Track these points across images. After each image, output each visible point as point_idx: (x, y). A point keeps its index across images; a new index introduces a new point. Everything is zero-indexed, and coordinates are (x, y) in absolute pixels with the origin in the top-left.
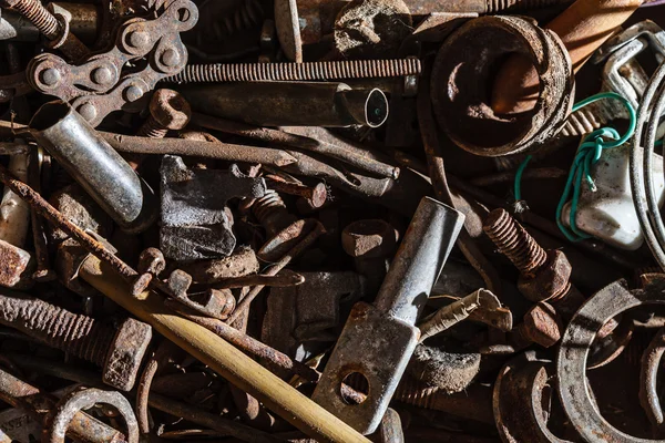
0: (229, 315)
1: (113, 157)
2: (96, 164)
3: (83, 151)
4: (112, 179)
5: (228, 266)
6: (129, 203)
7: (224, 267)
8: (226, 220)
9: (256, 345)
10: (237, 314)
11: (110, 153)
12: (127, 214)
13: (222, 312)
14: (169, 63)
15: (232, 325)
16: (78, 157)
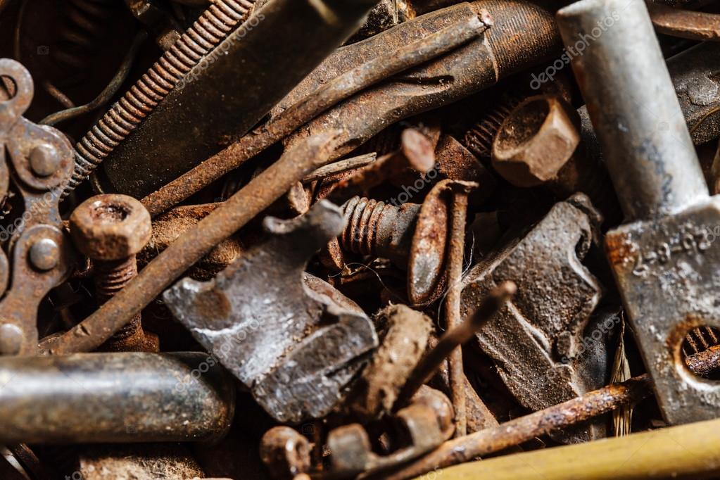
0: (454, 421)
1: (99, 367)
2: (86, 399)
3: (52, 401)
4: (126, 395)
5: (391, 361)
6: (180, 403)
7: (387, 367)
8: (326, 300)
9: (527, 425)
10: (461, 407)
11: (90, 365)
12: (191, 419)
13: (443, 428)
14: (49, 168)
15: (469, 431)
16: (54, 415)
